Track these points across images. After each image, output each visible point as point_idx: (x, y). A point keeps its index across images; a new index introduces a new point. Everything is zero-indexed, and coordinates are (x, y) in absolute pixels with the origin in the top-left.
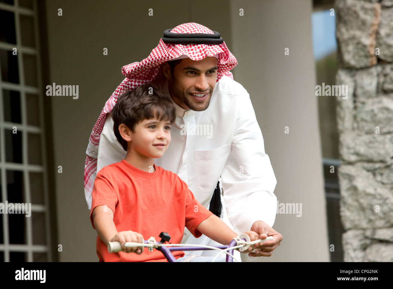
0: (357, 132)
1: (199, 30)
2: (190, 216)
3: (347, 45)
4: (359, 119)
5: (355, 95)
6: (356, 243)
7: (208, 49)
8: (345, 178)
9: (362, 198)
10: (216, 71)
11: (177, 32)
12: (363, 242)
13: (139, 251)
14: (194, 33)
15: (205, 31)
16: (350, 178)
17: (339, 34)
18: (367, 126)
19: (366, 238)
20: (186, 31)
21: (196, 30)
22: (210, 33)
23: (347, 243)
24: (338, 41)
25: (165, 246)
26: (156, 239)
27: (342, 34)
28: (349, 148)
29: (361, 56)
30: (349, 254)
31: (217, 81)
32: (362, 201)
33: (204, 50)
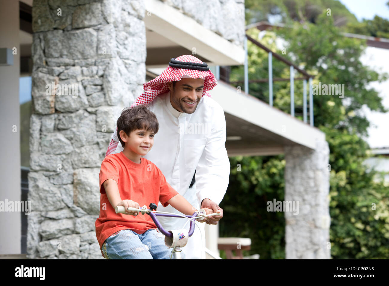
0: (41, 153)
1: (195, 60)
2: (163, 193)
3: (38, 100)
4: (42, 145)
5: (41, 130)
6: (35, 219)
7: (199, 73)
8: (32, 180)
9: (41, 192)
10: (202, 88)
11: (180, 60)
12: (40, 219)
13: (136, 214)
14: (191, 62)
15: (198, 62)
16: (35, 180)
17: (33, 93)
18: (47, 150)
19: (42, 216)
20: (186, 60)
21: (193, 60)
22: (201, 63)
23: (30, 219)
24: (32, 97)
25: (153, 212)
26: (147, 207)
27: (35, 93)
28: (35, 162)
29: (45, 107)
30: (31, 225)
31: (203, 96)
32: (41, 194)
33: (197, 73)
